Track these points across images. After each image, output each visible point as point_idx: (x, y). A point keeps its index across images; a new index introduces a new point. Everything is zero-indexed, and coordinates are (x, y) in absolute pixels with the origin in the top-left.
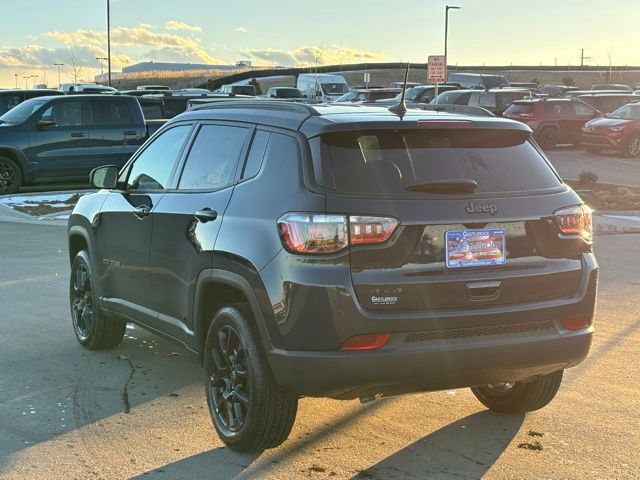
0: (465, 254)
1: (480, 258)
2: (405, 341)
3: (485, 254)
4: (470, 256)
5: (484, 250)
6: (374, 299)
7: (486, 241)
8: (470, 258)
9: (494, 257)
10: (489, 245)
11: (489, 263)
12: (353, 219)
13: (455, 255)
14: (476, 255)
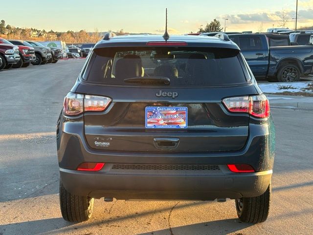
0: (158, 121)
1: (168, 124)
2: (113, 168)
3: (173, 121)
4: (162, 122)
5: (172, 119)
6: (96, 143)
7: (173, 114)
8: (162, 123)
9: (179, 123)
10: (175, 116)
11: (175, 127)
12: (87, 97)
13: (152, 121)
14: (166, 122)
